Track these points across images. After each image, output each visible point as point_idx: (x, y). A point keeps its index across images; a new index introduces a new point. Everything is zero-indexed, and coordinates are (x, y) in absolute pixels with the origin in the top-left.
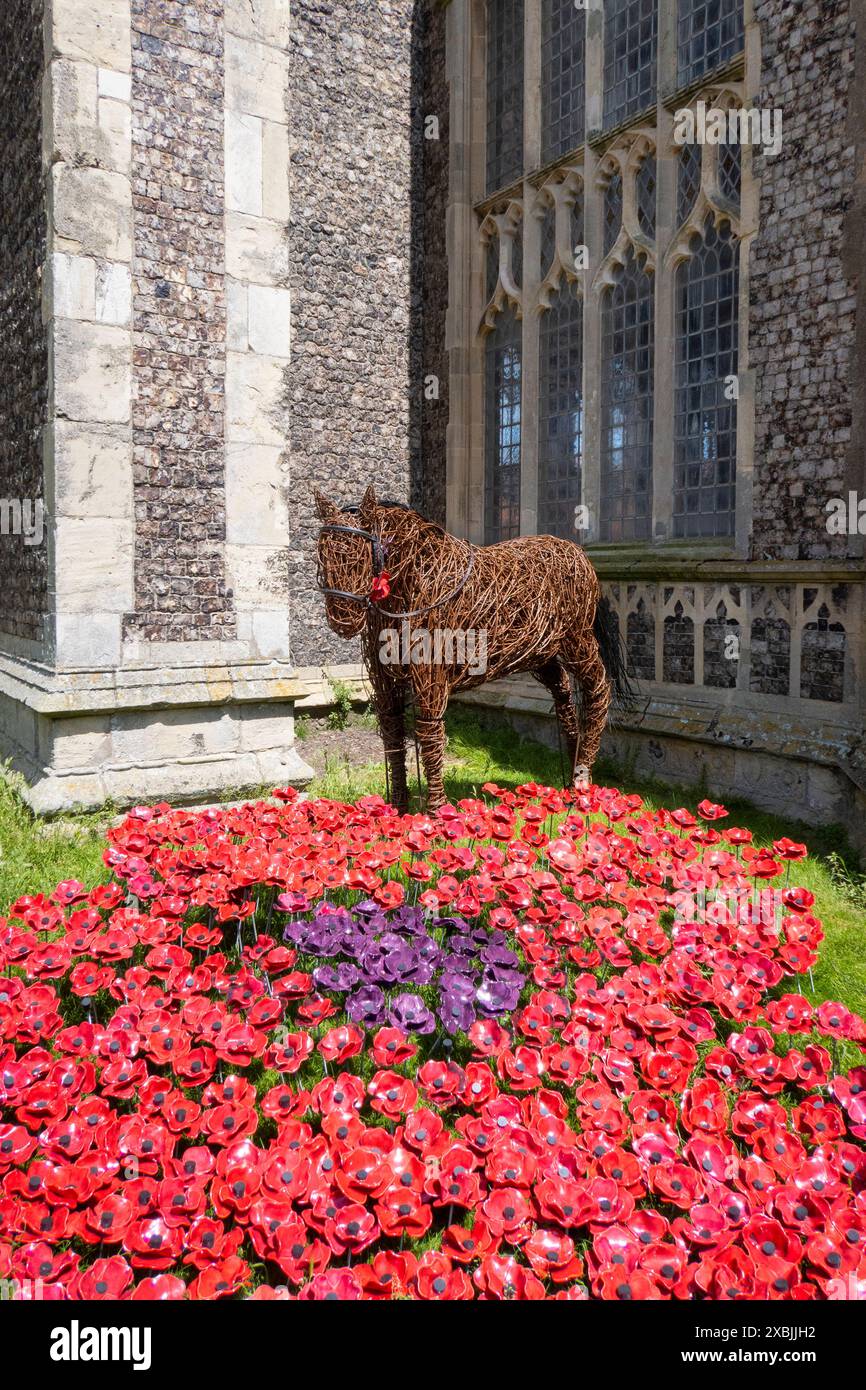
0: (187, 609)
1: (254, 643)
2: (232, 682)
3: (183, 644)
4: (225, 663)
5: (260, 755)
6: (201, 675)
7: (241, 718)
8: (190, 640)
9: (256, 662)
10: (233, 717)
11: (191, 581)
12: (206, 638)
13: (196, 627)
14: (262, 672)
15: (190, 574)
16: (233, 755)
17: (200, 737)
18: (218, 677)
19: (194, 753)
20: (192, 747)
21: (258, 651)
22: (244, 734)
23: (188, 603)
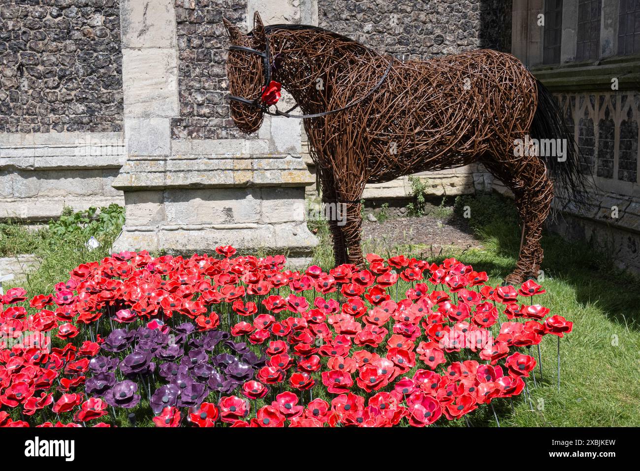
0: (219, 115)
1: (272, 141)
2: (253, 170)
3: (216, 141)
4: (249, 156)
5: (277, 227)
6: (229, 164)
7: (262, 198)
8: (222, 138)
9: (274, 156)
10: (255, 197)
11: (222, 94)
12: (234, 137)
13: (226, 128)
14: (279, 164)
15: (221, 89)
16: (255, 225)
17: (230, 210)
18: (243, 167)
19: (225, 222)
20: (224, 217)
21: (276, 148)
22: (264, 210)
23: (220, 111)
